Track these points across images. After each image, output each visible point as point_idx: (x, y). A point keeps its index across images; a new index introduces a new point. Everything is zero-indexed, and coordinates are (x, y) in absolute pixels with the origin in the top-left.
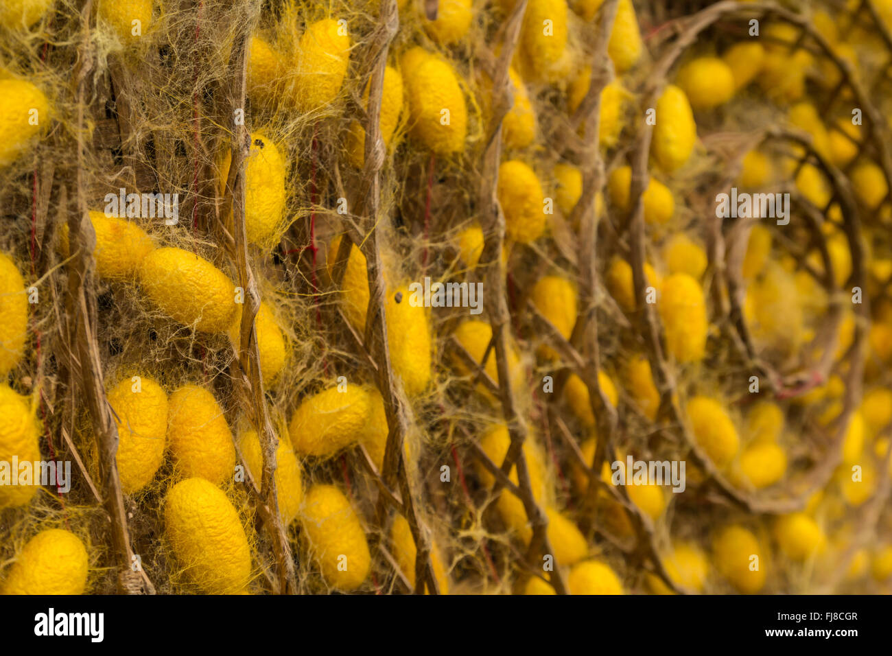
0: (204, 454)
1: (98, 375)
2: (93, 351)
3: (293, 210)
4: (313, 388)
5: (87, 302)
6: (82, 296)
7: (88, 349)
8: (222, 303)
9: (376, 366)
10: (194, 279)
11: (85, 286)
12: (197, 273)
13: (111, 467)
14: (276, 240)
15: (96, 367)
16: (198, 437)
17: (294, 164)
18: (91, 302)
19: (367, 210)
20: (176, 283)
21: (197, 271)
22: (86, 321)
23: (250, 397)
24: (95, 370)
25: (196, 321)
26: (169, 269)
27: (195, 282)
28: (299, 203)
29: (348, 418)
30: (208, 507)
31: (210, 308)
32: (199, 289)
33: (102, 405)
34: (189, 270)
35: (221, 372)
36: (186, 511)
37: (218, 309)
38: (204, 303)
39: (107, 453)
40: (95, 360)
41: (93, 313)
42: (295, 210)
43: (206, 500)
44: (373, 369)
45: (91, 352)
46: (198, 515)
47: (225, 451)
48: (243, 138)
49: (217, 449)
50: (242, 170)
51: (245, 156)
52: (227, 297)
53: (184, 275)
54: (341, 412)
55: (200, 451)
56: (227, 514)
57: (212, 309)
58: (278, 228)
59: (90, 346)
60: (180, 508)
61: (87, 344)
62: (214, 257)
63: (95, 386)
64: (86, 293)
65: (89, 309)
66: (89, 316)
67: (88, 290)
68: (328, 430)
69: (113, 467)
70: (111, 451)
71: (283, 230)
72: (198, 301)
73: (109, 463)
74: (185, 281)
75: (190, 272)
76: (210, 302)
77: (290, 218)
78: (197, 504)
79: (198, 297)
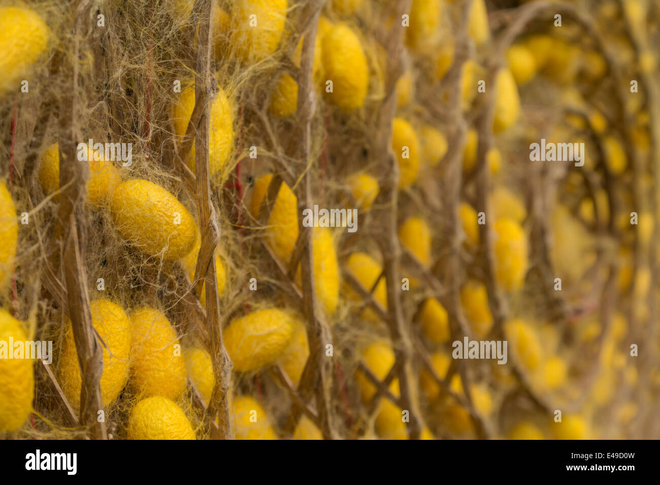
0: (162, 374)
1: (86, 301)
2: (82, 277)
3: (239, 150)
4: (243, 310)
5: (78, 229)
6: (74, 223)
7: (77, 275)
8: (184, 233)
9: (300, 294)
10: (164, 210)
11: (76, 214)
12: (166, 205)
13: (95, 391)
14: (225, 177)
15: (84, 292)
16: (158, 357)
17: (240, 109)
18: (82, 229)
19: (299, 153)
20: (148, 213)
21: (165, 203)
22: (77, 248)
23: (205, 321)
24: (83, 296)
25: (164, 250)
26: (142, 200)
27: (164, 214)
28: (243, 145)
29: (275, 339)
30: (172, 425)
31: (174, 237)
32: (167, 219)
33: (89, 329)
34: (159, 202)
35: (182, 298)
36: (152, 429)
37: (181, 239)
38: (170, 233)
39: (93, 376)
40: (83, 286)
41: (83, 240)
42: (241, 151)
43: (170, 418)
44: (297, 296)
45: (80, 278)
46: (163, 433)
47: (181, 370)
48: (210, 81)
49: (174, 369)
50: (207, 111)
51: (211, 98)
52: (189, 228)
53: (155, 206)
54: (270, 334)
55: (159, 371)
56: (187, 431)
57: (176, 239)
58: (227, 165)
59: (79, 272)
60: (146, 426)
61: (76, 270)
62: (178, 190)
63: (83, 311)
64: (78, 221)
65: (79, 236)
66: (80, 243)
67: (79, 217)
68: (257, 350)
69: (98, 391)
70: (96, 375)
71: (231, 167)
72: (166, 231)
73: (94, 387)
74: (155, 212)
75: (160, 204)
76: (175, 232)
77: (237, 157)
78: (163, 422)
79: (165, 227)
